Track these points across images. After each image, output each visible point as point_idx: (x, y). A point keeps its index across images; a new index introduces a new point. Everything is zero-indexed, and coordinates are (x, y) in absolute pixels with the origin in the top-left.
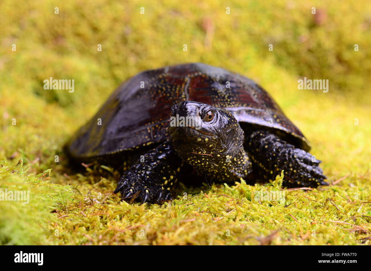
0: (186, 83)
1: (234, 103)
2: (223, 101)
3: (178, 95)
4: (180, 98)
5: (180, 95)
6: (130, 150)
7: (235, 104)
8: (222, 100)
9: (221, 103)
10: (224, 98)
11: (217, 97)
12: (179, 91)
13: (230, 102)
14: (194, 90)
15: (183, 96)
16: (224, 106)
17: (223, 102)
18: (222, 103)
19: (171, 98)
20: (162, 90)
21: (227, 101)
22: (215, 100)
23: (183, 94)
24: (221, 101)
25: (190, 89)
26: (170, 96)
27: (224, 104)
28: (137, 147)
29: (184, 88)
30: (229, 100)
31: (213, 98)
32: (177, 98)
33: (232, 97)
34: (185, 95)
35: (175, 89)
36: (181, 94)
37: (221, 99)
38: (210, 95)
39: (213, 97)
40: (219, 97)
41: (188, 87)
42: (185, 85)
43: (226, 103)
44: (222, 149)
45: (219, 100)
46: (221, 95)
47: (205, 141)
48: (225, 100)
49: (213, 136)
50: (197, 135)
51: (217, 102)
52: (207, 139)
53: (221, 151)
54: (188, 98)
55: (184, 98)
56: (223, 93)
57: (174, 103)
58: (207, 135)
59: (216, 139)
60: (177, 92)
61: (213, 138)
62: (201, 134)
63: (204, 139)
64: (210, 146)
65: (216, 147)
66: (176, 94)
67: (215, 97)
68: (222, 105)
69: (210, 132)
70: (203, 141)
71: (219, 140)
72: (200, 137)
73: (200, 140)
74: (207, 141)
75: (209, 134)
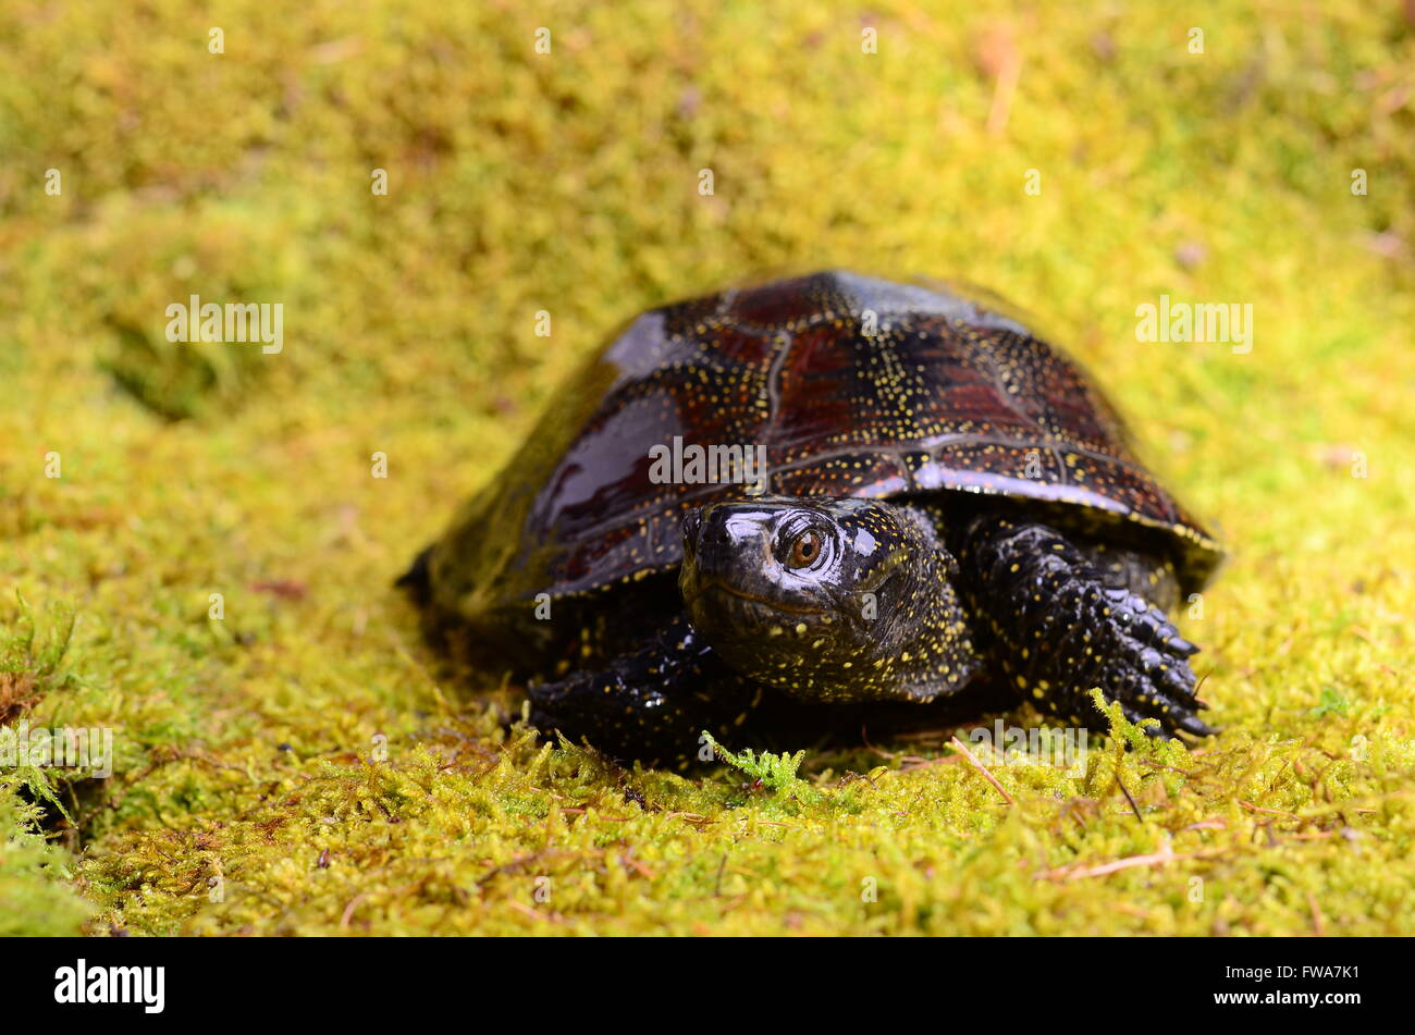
0: (777, 353)
1: (926, 421)
2: (892, 417)
3: (744, 399)
4: (751, 409)
5: (753, 399)
7: (932, 425)
8: (887, 413)
9: (881, 424)
10: (893, 405)
11: (870, 402)
12: (751, 383)
13: (912, 419)
14: (801, 379)
15: (761, 404)
16: (892, 433)
17: (890, 423)
18: (885, 426)
19: (722, 411)
21: (903, 416)
22: (863, 414)
23: (763, 395)
25: (785, 374)
26: (720, 404)
27: (890, 428)
29: (768, 374)
30: (909, 413)
31: (859, 407)
32: (742, 409)
33: (924, 400)
34: (768, 400)
35: (739, 377)
36: (757, 397)
37: (883, 409)
38: (849, 397)
39: (858, 403)
40: (877, 401)
41: (783, 369)
42: (773, 360)
43: (899, 423)
44: (857, 647)
45: (878, 412)
46: (886, 395)
47: (795, 634)
48: (896, 413)
49: (820, 613)
50: (765, 617)
51: (867, 420)
52: (801, 628)
53: (855, 654)
54: (775, 410)
55: (762, 409)
56: (892, 388)
57: (729, 429)
58: (800, 613)
59: (833, 622)
60: (743, 388)
61: (823, 619)
62: (778, 614)
63: (793, 629)
64: (816, 644)
65: (835, 644)
66: (741, 394)
67: (866, 402)
68: (885, 430)
69: (810, 604)
70: (789, 634)
71: (846, 623)
72: (776, 621)
73: (777, 631)
74: (804, 633)
75: (809, 610)
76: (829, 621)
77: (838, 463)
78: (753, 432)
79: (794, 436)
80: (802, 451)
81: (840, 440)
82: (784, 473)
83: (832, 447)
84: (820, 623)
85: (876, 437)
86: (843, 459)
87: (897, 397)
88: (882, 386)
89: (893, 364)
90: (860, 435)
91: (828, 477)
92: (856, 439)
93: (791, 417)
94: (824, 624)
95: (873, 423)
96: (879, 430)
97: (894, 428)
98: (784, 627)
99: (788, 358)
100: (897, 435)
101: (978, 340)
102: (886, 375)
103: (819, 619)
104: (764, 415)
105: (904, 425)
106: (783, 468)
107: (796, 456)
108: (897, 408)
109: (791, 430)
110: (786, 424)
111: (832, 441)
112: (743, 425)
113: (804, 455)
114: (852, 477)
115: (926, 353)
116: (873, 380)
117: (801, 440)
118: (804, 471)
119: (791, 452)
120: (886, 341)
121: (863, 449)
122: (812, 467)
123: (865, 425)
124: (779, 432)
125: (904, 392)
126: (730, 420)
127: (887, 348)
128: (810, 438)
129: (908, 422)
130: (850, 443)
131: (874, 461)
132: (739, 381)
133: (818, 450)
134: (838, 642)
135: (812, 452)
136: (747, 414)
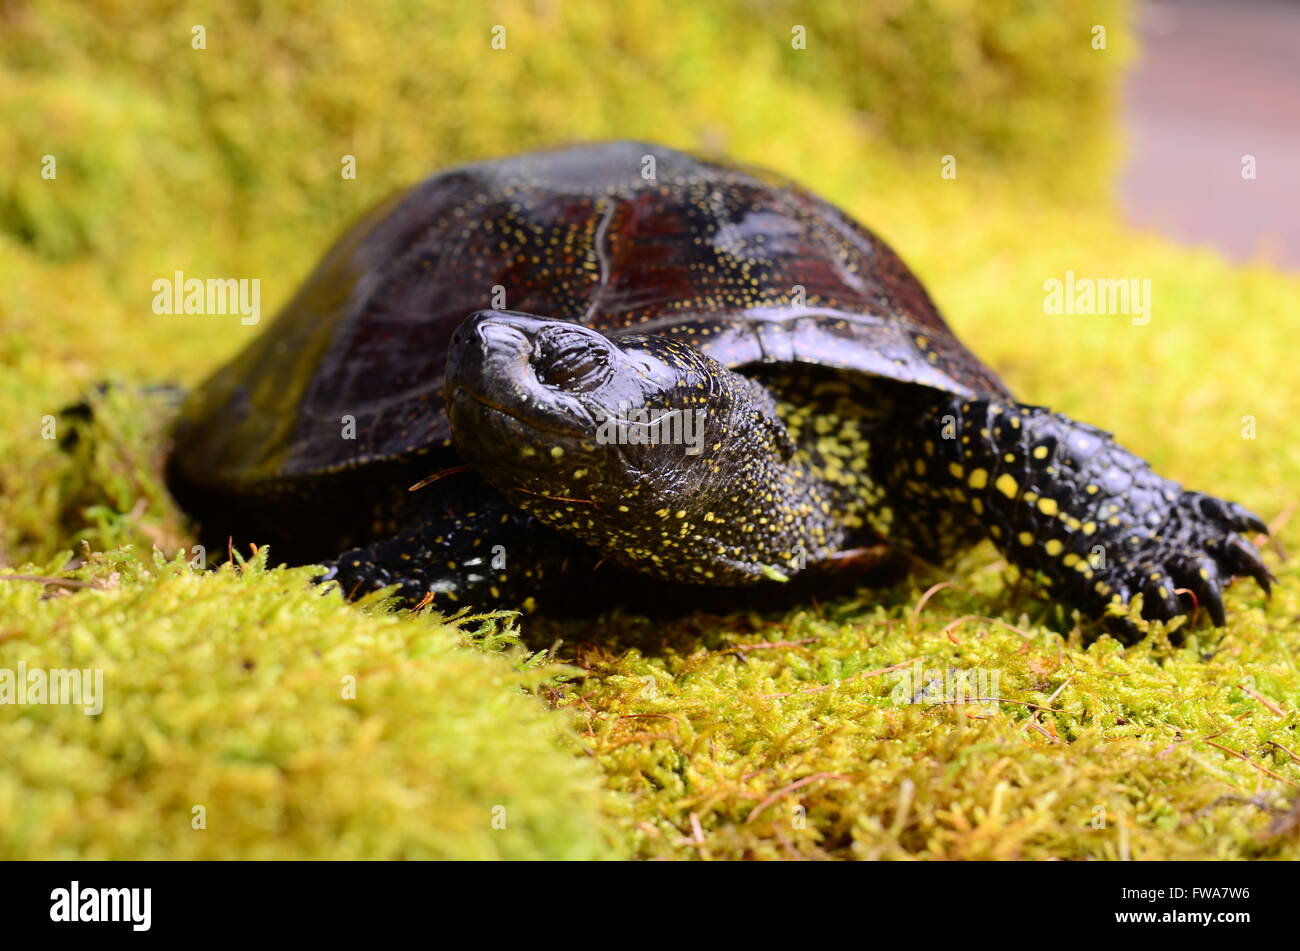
0: (601, 217)
1: (772, 291)
2: (736, 285)
3: (570, 260)
4: (579, 271)
5: (580, 261)
6: (396, 461)
7: (779, 296)
8: (731, 281)
9: (726, 292)
10: (737, 273)
11: (711, 269)
12: (576, 245)
13: (759, 288)
14: (631, 244)
15: (589, 266)
16: (738, 302)
17: (735, 291)
18: (731, 294)
20: (512, 240)
21: (748, 285)
22: (705, 280)
23: (591, 257)
24: (726, 286)
25: (614, 237)
26: (543, 264)
27: (736, 296)
28: (422, 452)
29: (593, 235)
30: (755, 282)
31: (699, 274)
32: (569, 271)
33: (768, 270)
34: (597, 262)
35: (562, 238)
36: (584, 259)
37: (726, 277)
38: (687, 263)
39: (698, 269)
40: (718, 268)
41: (608, 232)
42: (598, 223)
43: (745, 291)
45: (721, 280)
46: (728, 263)
47: (551, 457)
48: (740, 282)
49: (580, 438)
50: (515, 434)
51: (711, 287)
52: (557, 452)
53: (630, 495)
54: (606, 273)
55: (592, 271)
56: (731, 258)
57: (555, 290)
58: (556, 433)
59: (596, 451)
60: (568, 249)
61: (583, 445)
62: (531, 432)
63: (548, 451)
64: (578, 474)
65: (602, 478)
66: (565, 256)
67: (706, 269)
68: (731, 298)
69: (567, 425)
70: (542, 456)
71: (613, 454)
72: (528, 441)
73: (529, 452)
74: (561, 457)
75: (565, 431)
76: (591, 448)
77: (684, 328)
78: (583, 295)
79: (629, 300)
80: (643, 315)
81: (682, 306)
83: (675, 312)
84: (582, 451)
85: (721, 305)
86: (690, 325)
87: (739, 265)
88: (723, 254)
89: (731, 233)
90: (704, 302)
92: (700, 305)
93: (626, 280)
94: (587, 452)
95: (717, 291)
96: (725, 298)
97: (741, 296)
98: (536, 447)
99: (614, 221)
100: (744, 303)
102: (725, 244)
103: (579, 444)
104: (594, 277)
105: (750, 294)
106: (621, 332)
108: (741, 276)
109: (626, 294)
110: (620, 288)
111: (673, 307)
112: (571, 287)
113: (644, 319)
116: (712, 248)
117: (638, 304)
119: (630, 316)
121: (710, 314)
122: (655, 331)
123: (708, 292)
124: (613, 296)
125: (747, 261)
126: (555, 280)
128: (648, 302)
129: (754, 291)
130: (695, 309)
131: (723, 328)
132: (562, 243)
133: (659, 314)
134: (607, 476)
135: (653, 316)
136: (573, 276)
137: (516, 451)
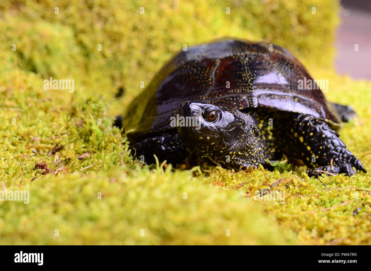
0: (216, 65)
1: (255, 87)
2: (246, 86)
3: (206, 78)
7: (257, 88)
8: (245, 84)
9: (243, 87)
10: (247, 82)
11: (240, 81)
12: (208, 74)
13: (252, 86)
14: (221, 73)
15: (210, 80)
16: (245, 90)
17: (245, 87)
18: (244, 88)
19: (199, 81)
21: (249, 85)
22: (238, 84)
23: (211, 77)
24: (244, 86)
26: (199, 79)
27: (245, 89)
30: (251, 84)
32: (205, 81)
33: (255, 81)
34: (212, 79)
35: (205, 71)
36: (209, 78)
37: (244, 83)
38: (234, 79)
39: (237, 81)
40: (242, 81)
41: (217, 70)
42: (215, 67)
43: (248, 87)
44: (224, 147)
45: (242, 84)
46: (245, 79)
47: (207, 139)
48: (247, 84)
49: (214, 134)
50: (198, 133)
51: (239, 86)
52: (208, 138)
53: (224, 148)
54: (214, 82)
55: (210, 81)
56: (247, 77)
57: (201, 86)
58: (208, 133)
59: (218, 138)
60: (206, 75)
61: (215, 136)
62: (202, 133)
63: (206, 138)
64: (213, 144)
65: (218, 144)
66: (205, 76)
68: (244, 89)
69: (212, 131)
70: (205, 139)
71: (221, 138)
72: (201, 135)
73: (201, 138)
74: (209, 139)
75: (211, 133)
76: (217, 137)
77: (230, 98)
78: (207, 88)
79: (218, 90)
80: (220, 94)
81: (231, 91)
82: (215, 100)
83: (229, 94)
84: (214, 138)
85: (241, 91)
86: (231, 97)
87: (248, 80)
88: (244, 76)
89: (248, 70)
90: (237, 90)
91: (227, 102)
92: (235, 91)
93: (218, 84)
94: (216, 138)
95: (241, 87)
96: (242, 89)
98: (203, 137)
99: (219, 67)
100: (247, 91)
101: (273, 63)
102: (245, 73)
103: (214, 136)
104: (211, 83)
105: (249, 88)
106: (214, 99)
107: (218, 96)
108: (248, 83)
109: (217, 88)
110: (216, 86)
111: (229, 92)
112: (205, 86)
113: (220, 95)
114: (233, 103)
115: (258, 67)
116: (242, 74)
117: (220, 91)
118: (220, 100)
119: (217, 94)
120: (247, 63)
121: (237, 95)
122: (223, 99)
123: (238, 87)
124: (214, 88)
125: (250, 78)
126: (201, 84)
127: (246, 65)
128: (222, 90)
129: (250, 87)
130: (234, 93)
131: (240, 98)
132: (205, 73)
133: (225, 94)
134: (219, 144)
135: (223, 95)
136: (206, 83)
137: (198, 138)
